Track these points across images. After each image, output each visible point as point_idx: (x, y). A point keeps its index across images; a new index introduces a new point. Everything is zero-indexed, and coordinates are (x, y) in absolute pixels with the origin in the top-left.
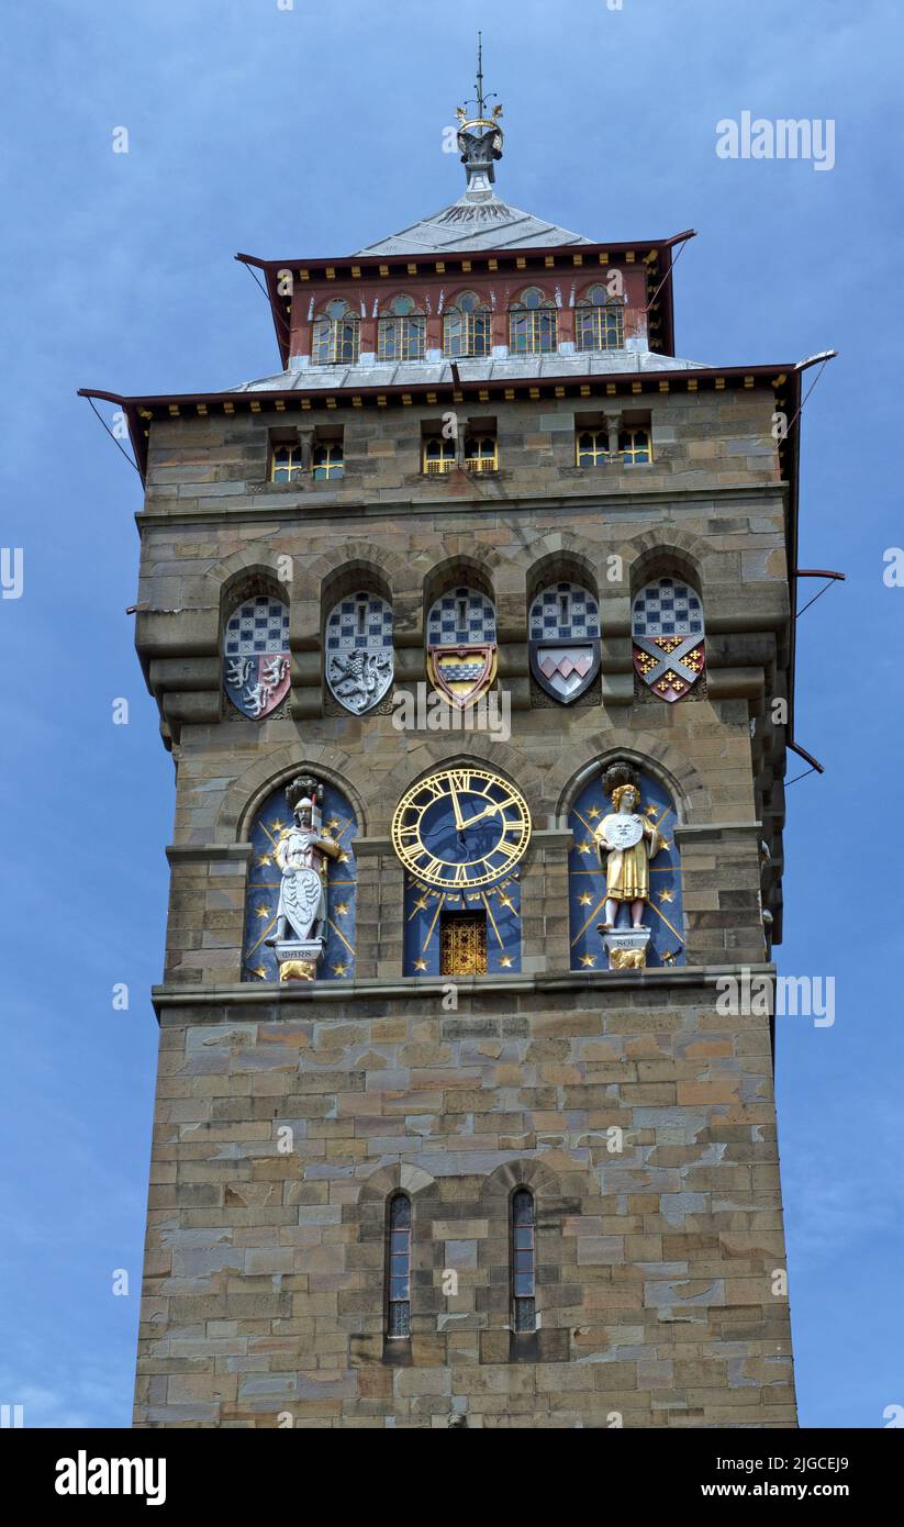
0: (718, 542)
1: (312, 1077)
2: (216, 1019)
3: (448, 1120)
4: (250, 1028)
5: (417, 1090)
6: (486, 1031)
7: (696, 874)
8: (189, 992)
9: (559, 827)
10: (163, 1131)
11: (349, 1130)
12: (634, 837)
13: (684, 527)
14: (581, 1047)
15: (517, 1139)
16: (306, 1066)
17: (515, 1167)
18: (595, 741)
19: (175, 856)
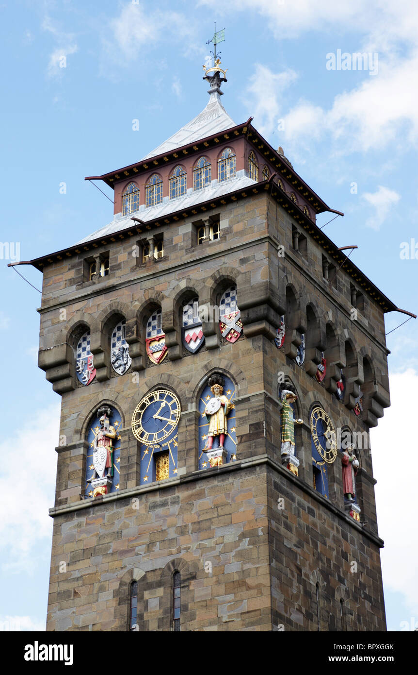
0: (243, 269)
1: (104, 536)
2: (72, 517)
3: (150, 546)
4: (83, 519)
5: (140, 535)
6: (164, 504)
7: (240, 418)
8: (64, 508)
9: (192, 408)
10: (54, 569)
11: (116, 557)
14: (200, 504)
15: (174, 550)
16: (102, 532)
17: (173, 562)
18: (206, 366)
19: (59, 450)
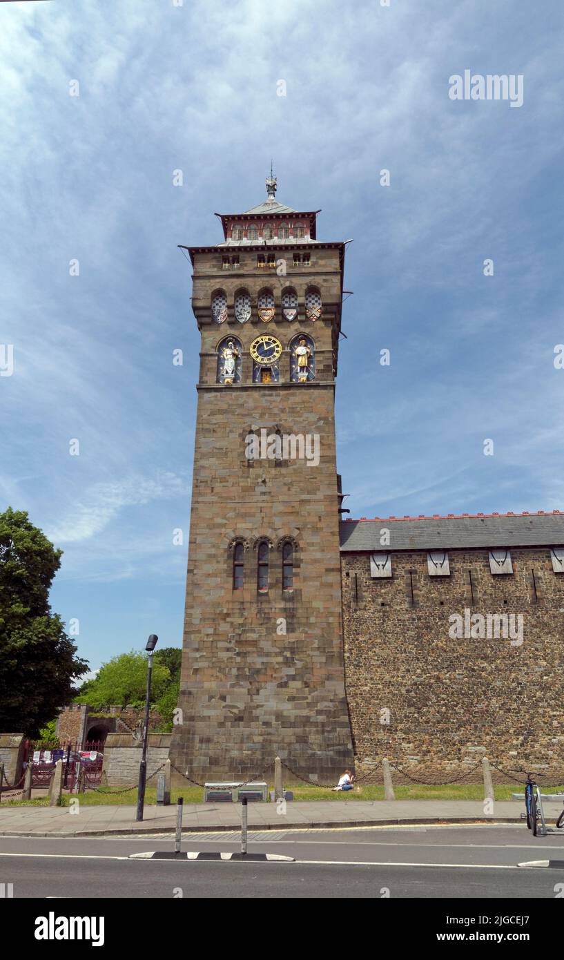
0: (325, 284)
1: (232, 405)
2: (211, 392)
3: (262, 415)
4: (218, 394)
5: (256, 408)
6: (271, 395)
7: (318, 361)
8: (205, 386)
9: (288, 349)
10: (199, 417)
11: (240, 417)
12: (304, 352)
13: (318, 280)
14: (292, 399)
15: (278, 419)
16: (230, 402)
17: (277, 425)
18: (296, 330)
19: (201, 355)
